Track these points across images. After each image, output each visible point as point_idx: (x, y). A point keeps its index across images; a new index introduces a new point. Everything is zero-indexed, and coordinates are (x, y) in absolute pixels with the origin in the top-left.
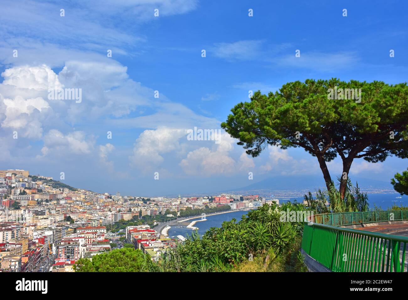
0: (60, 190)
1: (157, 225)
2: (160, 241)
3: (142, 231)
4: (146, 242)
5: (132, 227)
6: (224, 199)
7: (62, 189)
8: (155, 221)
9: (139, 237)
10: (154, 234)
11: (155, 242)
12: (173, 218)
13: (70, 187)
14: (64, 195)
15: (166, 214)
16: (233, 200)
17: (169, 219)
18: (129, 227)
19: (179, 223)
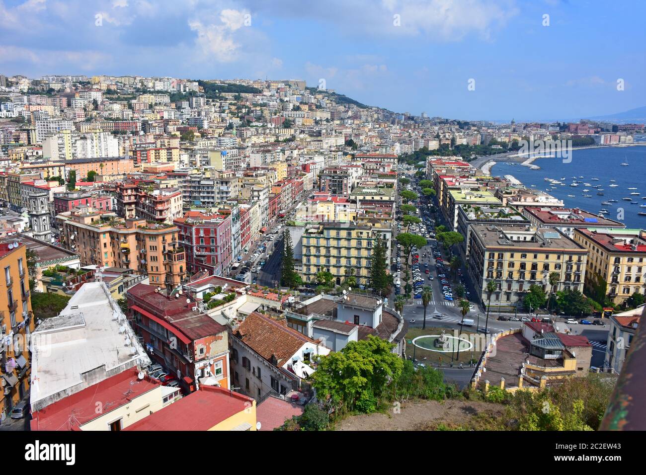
0: (345, 107)
1: (476, 158)
2: (474, 179)
3: (449, 163)
4: (451, 179)
5: (435, 157)
6: (585, 127)
7: (347, 106)
8: (473, 153)
9: (443, 171)
10: (466, 168)
11: (465, 179)
12: (500, 151)
13: (358, 103)
14: (350, 114)
15: (490, 145)
16: (599, 130)
17: (494, 151)
18: (430, 157)
19: (509, 158)
